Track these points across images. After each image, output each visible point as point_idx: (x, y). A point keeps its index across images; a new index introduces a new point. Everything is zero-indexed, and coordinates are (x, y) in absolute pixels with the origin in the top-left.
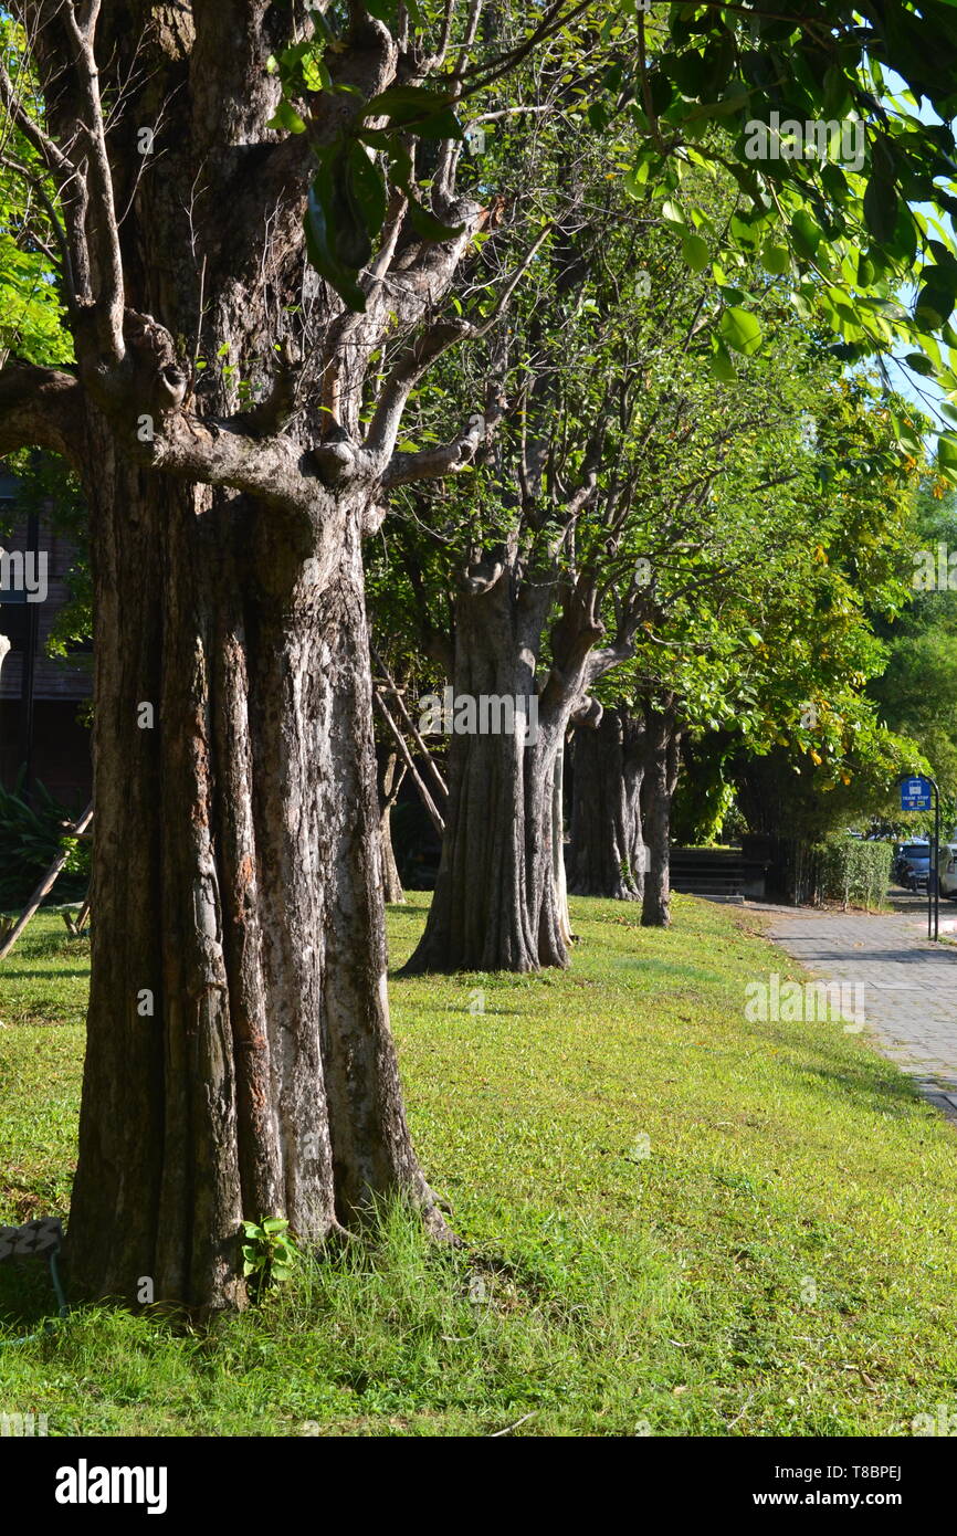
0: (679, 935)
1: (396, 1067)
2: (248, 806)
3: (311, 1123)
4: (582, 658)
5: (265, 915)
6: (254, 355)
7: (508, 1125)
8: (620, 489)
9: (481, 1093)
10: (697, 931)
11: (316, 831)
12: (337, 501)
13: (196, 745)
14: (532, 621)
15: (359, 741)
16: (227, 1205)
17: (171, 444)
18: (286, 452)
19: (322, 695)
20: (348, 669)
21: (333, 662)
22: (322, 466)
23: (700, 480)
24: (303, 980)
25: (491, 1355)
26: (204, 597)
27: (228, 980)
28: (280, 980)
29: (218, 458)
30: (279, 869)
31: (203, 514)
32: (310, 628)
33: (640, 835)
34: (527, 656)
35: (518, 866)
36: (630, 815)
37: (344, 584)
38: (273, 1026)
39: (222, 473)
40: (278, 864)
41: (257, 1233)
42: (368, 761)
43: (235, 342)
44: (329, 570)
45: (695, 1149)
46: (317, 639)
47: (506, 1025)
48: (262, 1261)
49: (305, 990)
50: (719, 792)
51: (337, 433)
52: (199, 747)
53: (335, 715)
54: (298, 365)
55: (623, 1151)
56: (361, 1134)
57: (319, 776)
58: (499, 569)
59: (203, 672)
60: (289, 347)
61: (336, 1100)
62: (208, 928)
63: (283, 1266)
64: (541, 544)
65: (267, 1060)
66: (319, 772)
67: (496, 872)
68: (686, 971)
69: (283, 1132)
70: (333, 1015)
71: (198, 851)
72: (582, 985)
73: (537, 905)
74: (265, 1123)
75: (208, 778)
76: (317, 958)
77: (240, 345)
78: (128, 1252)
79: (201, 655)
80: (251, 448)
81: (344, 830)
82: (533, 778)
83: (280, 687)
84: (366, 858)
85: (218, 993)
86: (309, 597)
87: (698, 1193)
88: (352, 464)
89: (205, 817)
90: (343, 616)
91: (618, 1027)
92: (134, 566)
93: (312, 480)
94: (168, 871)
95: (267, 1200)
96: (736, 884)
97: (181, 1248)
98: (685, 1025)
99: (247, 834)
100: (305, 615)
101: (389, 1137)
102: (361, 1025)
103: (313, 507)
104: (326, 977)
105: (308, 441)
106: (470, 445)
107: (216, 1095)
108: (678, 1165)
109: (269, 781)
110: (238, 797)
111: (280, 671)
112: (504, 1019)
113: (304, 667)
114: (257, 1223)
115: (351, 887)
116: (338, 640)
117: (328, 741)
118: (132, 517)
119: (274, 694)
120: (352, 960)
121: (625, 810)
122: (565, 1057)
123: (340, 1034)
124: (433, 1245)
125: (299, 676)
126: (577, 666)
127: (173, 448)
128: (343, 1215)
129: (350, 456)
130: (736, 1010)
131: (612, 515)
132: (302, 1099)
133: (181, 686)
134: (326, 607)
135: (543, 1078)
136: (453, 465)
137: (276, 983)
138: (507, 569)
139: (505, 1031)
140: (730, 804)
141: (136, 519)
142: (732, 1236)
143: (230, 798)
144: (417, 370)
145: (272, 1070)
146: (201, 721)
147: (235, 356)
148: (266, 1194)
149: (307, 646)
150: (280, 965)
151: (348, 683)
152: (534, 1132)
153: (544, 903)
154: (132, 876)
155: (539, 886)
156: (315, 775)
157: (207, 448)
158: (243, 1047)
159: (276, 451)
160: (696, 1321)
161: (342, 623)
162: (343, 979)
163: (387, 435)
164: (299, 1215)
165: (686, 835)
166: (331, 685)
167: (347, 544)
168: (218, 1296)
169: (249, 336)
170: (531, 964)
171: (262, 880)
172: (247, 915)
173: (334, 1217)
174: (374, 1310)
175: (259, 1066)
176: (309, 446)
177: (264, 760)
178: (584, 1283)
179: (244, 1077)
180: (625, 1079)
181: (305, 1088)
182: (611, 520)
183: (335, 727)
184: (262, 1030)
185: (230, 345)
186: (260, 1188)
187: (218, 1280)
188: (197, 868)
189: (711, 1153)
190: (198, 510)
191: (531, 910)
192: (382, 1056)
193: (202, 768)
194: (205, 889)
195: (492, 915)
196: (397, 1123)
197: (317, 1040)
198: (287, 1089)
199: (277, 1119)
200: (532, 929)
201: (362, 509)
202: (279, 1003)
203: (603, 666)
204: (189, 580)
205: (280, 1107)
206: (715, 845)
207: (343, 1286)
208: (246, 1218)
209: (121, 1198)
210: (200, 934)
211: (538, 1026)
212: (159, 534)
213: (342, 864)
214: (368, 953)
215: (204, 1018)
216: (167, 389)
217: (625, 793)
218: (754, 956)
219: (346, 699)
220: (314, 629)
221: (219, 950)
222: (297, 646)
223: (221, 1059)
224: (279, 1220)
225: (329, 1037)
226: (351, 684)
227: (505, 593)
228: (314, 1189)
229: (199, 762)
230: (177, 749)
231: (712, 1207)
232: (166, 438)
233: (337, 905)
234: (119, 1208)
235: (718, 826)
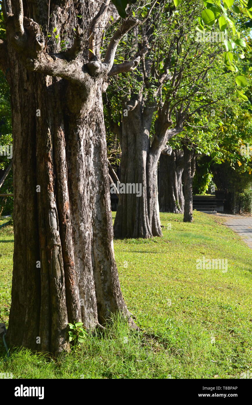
0: (196, 225)
1: (117, 271)
2: (66, 184)
3: (89, 290)
4: (165, 132)
5: (73, 221)
6: (65, 32)
7: (149, 289)
8: (177, 74)
9: (138, 279)
10: (202, 224)
11: (89, 193)
12: (95, 81)
13: (49, 164)
14: (148, 120)
15: (103, 162)
16: (63, 318)
17: (40, 63)
18: (78, 65)
19: (90, 147)
20: (98, 138)
21: (94, 135)
22: (89, 69)
23: (204, 71)
24: (86, 243)
25: (153, 366)
26: (50, 115)
27: (61, 243)
28: (78, 243)
29: (55, 67)
30: (77, 206)
31: (49, 86)
32: (86, 124)
33: (182, 192)
34: (146, 132)
35: (145, 203)
36: (179, 185)
37: (97, 109)
38: (76, 258)
39: (57, 72)
40: (77, 204)
41: (73, 327)
42: (106, 169)
43: (58, 27)
44: (92, 104)
45: (212, 296)
46: (88, 128)
47: (143, 256)
48: (75, 336)
49: (87, 246)
50: (207, 176)
51: (94, 58)
52: (50, 165)
53: (94, 154)
54: (82, 35)
55: (188, 298)
56: (106, 294)
57: (90, 174)
58: (137, 102)
59: (50, 140)
60: (79, 29)
61: (97, 283)
62: (54, 226)
63: (82, 338)
64: (150, 93)
65: (75, 270)
66: (90, 173)
67: (137, 205)
68: (200, 237)
69: (80, 294)
70: (96, 254)
71: (50, 200)
72: (167, 242)
73: (151, 216)
74: (75, 291)
75: (53, 175)
76: (90, 235)
77: (60, 28)
78: (30, 334)
79: (50, 134)
80: (66, 63)
81: (98, 192)
82: (149, 173)
83: (76, 144)
84: (106, 201)
85: (58, 248)
86: (85, 114)
87: (215, 311)
88: (100, 68)
89: (52, 189)
90: (96, 120)
91: (181, 256)
92: (26, 104)
93: (87, 74)
94: (40, 207)
95: (76, 316)
96: (214, 207)
97: (48, 332)
98: (203, 255)
99: (66, 194)
100: (84, 120)
101: (115, 294)
102: (105, 257)
103: (87, 83)
104: (93, 241)
105: (84, 61)
106: (137, 61)
107: (58, 282)
108: (207, 302)
109: (73, 176)
110: (63, 182)
111: (76, 139)
112: (143, 254)
113: (84, 137)
114: (73, 324)
115: (101, 211)
116: (95, 128)
117: (92, 162)
118: (24, 88)
119: (74, 147)
120: (102, 236)
121: (177, 183)
122: (164, 267)
123: (98, 261)
124: (131, 330)
125: (82, 140)
126: (163, 135)
127: (41, 64)
128: (101, 321)
129: (99, 66)
130: (219, 250)
131: (174, 83)
132: (86, 282)
133: (43, 144)
134: (91, 117)
135: (158, 274)
136: (132, 68)
137: (77, 244)
138: (139, 102)
139: (143, 258)
140: (211, 180)
141: (26, 88)
142: (227, 325)
143: (60, 182)
144: (121, 36)
145: (76, 273)
146: (50, 156)
147: (58, 32)
148: (76, 314)
149: (85, 130)
150: (78, 238)
151: (99, 143)
152: (158, 292)
153: (153, 215)
154: (28, 209)
155: (152, 209)
156: (88, 174)
157: (52, 64)
158: (67, 265)
159: (75, 64)
160: (219, 353)
161: (96, 122)
162: (99, 242)
163: (111, 58)
164: (86, 321)
165: (196, 191)
166: (93, 143)
167: (97, 95)
168: (60, 348)
169: (63, 26)
170: (150, 236)
171: (72, 209)
172: (67, 221)
173: (97, 321)
174: (113, 352)
175: (72, 272)
176: (84, 63)
177: (71, 169)
178: (181, 342)
179: (67, 276)
180: (185, 274)
181: (87, 279)
182: (174, 85)
183: (94, 157)
184: (73, 260)
185: (57, 29)
186: (73, 312)
187: (61, 343)
188: (50, 206)
189: (217, 298)
190: (47, 85)
191: (149, 218)
192: (112, 268)
193: (51, 172)
194: (53, 213)
195: (136, 219)
196: (118, 290)
197: (91, 263)
198: (81, 279)
199: (78, 289)
200: (150, 224)
201: (102, 83)
202: (78, 251)
203: (172, 135)
204: (45, 109)
205: (79, 285)
206: (206, 194)
207: (102, 344)
208: (69, 322)
209: (27, 316)
210: (52, 228)
211: (154, 256)
212: (34, 93)
213: (98, 204)
214: (107, 233)
215: (54, 256)
216: (38, 44)
217: (176, 177)
218: (222, 232)
219: (98, 148)
220: (87, 125)
221: (58, 233)
222: (82, 130)
223: (60, 270)
224: (80, 323)
225: (95, 262)
226: (100, 143)
227: (139, 110)
228: (91, 312)
229: (50, 170)
230: (42, 166)
231: (220, 316)
232: (38, 61)
233: (97, 217)
234: (26, 320)
235: (207, 188)
